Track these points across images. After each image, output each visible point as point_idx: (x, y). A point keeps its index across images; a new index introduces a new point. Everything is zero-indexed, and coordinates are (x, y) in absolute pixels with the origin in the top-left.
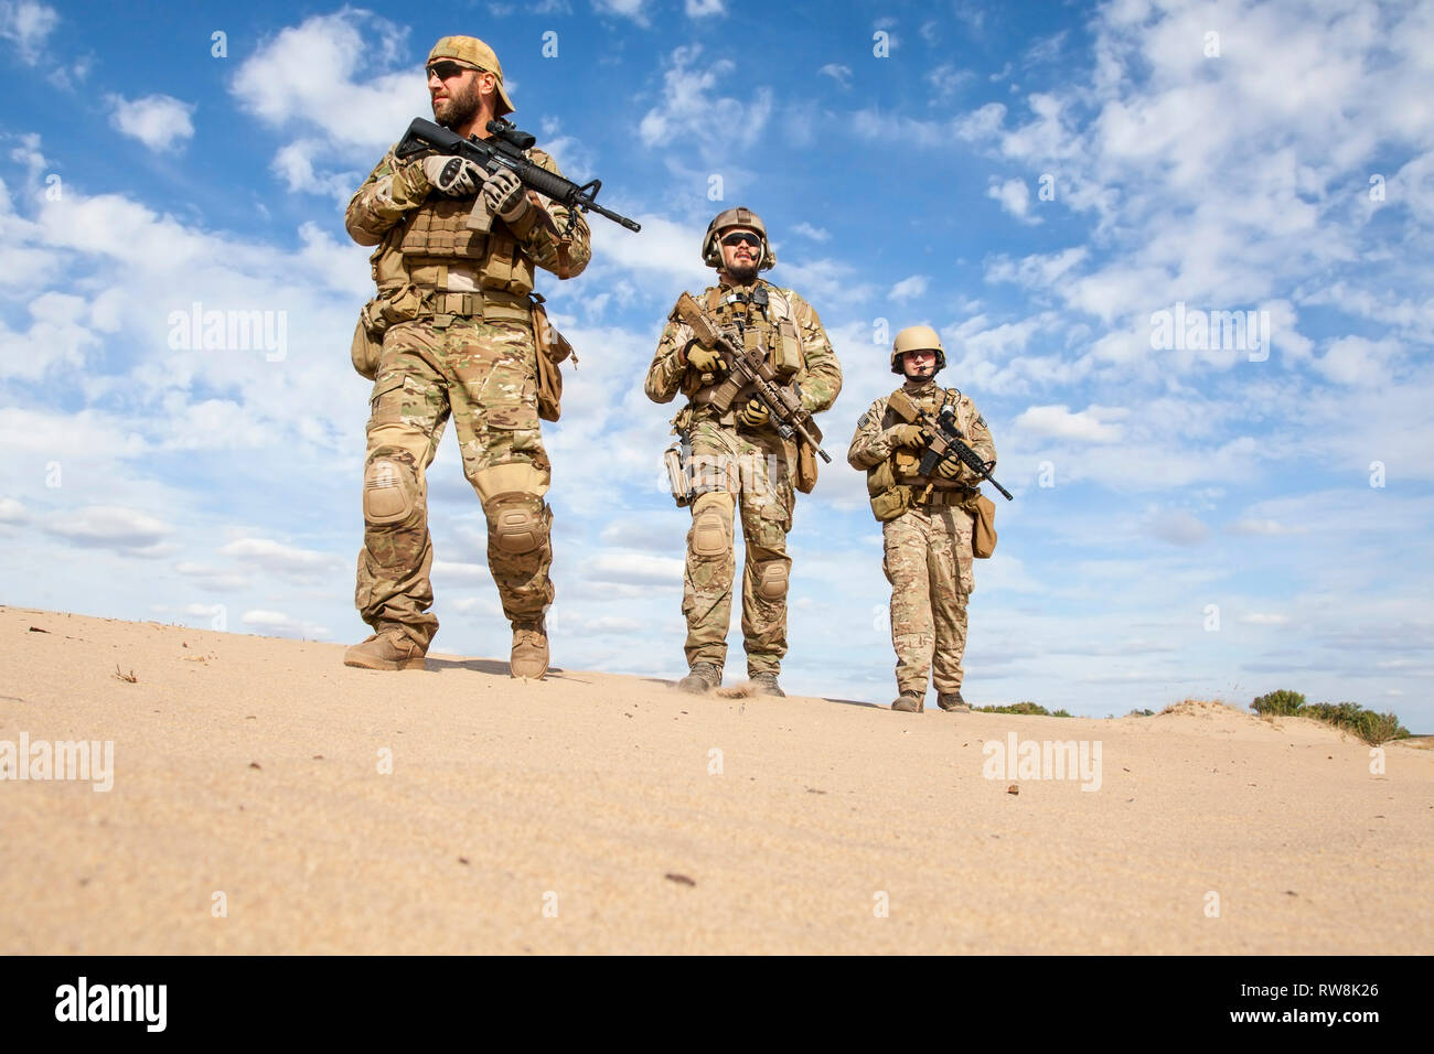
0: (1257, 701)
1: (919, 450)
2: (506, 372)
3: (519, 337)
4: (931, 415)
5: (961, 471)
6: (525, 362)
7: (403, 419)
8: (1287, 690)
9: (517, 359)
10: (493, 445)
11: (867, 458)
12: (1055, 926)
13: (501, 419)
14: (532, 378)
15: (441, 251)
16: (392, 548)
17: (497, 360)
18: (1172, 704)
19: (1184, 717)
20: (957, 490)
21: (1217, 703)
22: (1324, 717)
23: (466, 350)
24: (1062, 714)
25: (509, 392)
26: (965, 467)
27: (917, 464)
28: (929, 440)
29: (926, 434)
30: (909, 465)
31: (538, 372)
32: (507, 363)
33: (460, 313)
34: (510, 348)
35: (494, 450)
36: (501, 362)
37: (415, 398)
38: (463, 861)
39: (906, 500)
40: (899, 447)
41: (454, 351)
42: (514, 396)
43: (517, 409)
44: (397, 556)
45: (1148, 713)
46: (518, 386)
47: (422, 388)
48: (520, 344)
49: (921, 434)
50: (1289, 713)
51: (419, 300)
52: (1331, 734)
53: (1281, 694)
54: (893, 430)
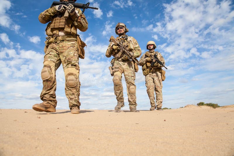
0: (198, 104)
1: (150, 62)
2: (71, 50)
3: (74, 43)
4: (153, 55)
5: (158, 65)
6: (75, 48)
7: (49, 59)
8: (202, 102)
9: (73, 47)
10: (68, 64)
11: (142, 64)
12: (173, 139)
13: (69, 59)
14: (77, 51)
15: (57, 27)
16: (46, 85)
17: (69, 48)
18: (186, 106)
19: (187, 107)
20: (158, 69)
21: (192, 105)
22: (207, 105)
23: (63, 47)
24: (170, 109)
25: (71, 54)
26: (159, 64)
27: (150, 64)
28: (152, 60)
29: (152, 59)
30: (149, 64)
31: (78, 49)
32: (71, 48)
33: (61, 40)
34: (72, 45)
35: (68, 65)
36: (70, 48)
37: (52, 56)
38: (89, 139)
39: (148, 71)
40: (147, 61)
41: (60, 47)
42: (72, 54)
43: (72, 57)
44: (47, 86)
45: (182, 107)
46: (73, 52)
47: (53, 54)
48: (74, 44)
49: (151, 59)
50: (202, 105)
51: (54, 39)
52: (209, 108)
53: (201, 103)
54: (146, 58)
